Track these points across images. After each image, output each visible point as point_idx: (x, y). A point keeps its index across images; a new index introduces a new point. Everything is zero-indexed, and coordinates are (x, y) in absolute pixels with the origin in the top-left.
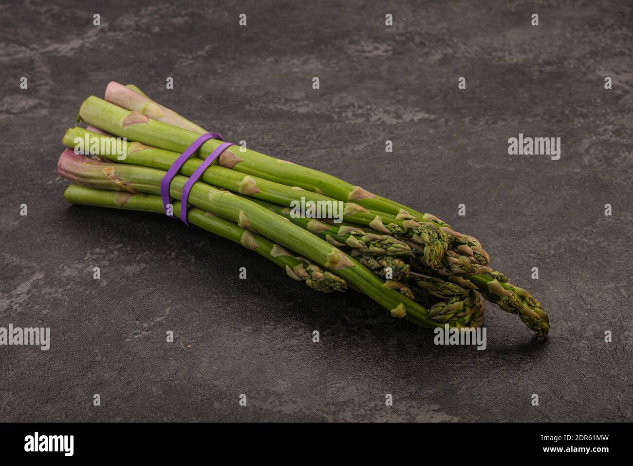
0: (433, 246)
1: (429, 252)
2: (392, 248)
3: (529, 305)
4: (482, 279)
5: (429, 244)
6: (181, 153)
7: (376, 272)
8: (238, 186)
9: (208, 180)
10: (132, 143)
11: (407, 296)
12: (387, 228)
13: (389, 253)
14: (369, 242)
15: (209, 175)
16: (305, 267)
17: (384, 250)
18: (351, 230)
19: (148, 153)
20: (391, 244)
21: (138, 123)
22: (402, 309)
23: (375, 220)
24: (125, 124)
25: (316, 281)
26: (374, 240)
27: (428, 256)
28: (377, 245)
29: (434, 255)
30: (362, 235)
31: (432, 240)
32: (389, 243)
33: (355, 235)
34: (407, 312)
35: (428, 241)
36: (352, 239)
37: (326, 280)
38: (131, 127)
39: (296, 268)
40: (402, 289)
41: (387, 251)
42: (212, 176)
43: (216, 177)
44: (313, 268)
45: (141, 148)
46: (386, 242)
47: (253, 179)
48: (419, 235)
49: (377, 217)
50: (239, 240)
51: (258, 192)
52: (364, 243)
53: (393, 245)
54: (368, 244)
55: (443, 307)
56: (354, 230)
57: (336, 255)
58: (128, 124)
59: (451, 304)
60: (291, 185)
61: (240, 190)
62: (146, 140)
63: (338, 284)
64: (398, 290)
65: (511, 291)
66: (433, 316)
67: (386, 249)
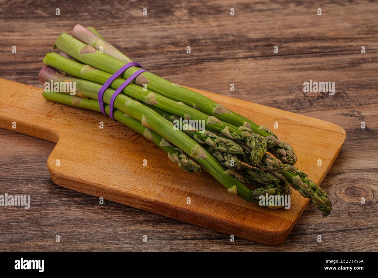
0: (257, 151)
1: (254, 154)
2: (231, 149)
3: (318, 194)
4: (290, 174)
5: (255, 149)
6: (113, 74)
7: (222, 163)
8: (144, 99)
9: (127, 93)
10: (85, 65)
11: (239, 181)
12: (232, 135)
13: (230, 152)
14: (219, 143)
15: (127, 90)
16: (178, 155)
17: (226, 149)
18: (209, 134)
19: (93, 72)
20: (231, 146)
21: (88, 53)
22: (235, 189)
23: (225, 129)
24: (81, 53)
25: (183, 165)
26: (222, 142)
27: (253, 157)
28: (223, 145)
29: (257, 157)
30: (216, 138)
31: (257, 146)
32: (230, 145)
33: (211, 138)
34: (238, 191)
35: (254, 147)
36: (209, 140)
37: (189, 165)
38: (84, 55)
39: (173, 155)
40: (236, 176)
41: (229, 150)
42: (129, 91)
43: (132, 91)
44: (183, 156)
45: (89, 69)
46: (229, 144)
47: (154, 95)
48: (250, 142)
49: (227, 127)
50: (143, 133)
51: (156, 104)
52: (215, 143)
53: (232, 147)
54: (218, 144)
55: (262, 191)
56: (211, 134)
57: (197, 150)
58: (83, 53)
59: (267, 189)
60: (177, 101)
61: (145, 101)
62: (93, 64)
63: (196, 168)
64: (234, 177)
65: (308, 184)
66: (255, 196)
67: (228, 149)
